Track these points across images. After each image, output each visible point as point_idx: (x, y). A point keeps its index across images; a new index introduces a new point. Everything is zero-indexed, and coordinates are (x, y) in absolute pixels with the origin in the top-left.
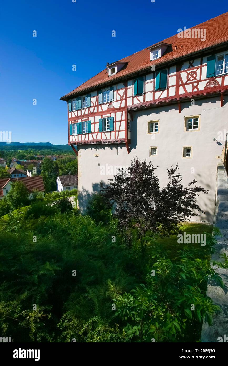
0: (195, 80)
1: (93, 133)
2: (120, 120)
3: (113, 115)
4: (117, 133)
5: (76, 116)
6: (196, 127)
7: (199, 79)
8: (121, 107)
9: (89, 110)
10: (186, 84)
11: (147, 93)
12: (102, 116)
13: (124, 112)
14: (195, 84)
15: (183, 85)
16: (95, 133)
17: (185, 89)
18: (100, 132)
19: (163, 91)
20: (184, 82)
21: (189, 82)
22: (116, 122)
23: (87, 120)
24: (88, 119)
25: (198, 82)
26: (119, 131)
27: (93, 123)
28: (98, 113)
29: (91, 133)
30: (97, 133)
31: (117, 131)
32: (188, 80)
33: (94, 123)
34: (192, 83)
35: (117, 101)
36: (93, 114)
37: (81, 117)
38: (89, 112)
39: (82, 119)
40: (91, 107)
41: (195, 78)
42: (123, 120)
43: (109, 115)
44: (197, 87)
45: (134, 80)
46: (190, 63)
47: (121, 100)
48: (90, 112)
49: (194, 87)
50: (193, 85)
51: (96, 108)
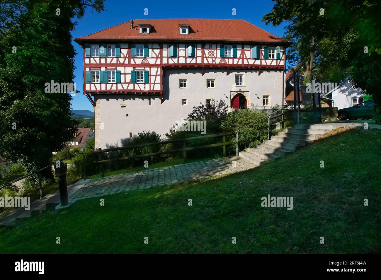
0: (213, 57)
1: (123, 83)
2: (155, 74)
3: (147, 69)
4: (152, 85)
5: (98, 62)
6: (213, 86)
7: (216, 57)
8: (157, 63)
9: (118, 60)
10: (208, 57)
11: (180, 57)
12: (134, 68)
13: (159, 68)
14: (214, 59)
15: (207, 58)
16: (125, 83)
17: (207, 60)
18: (132, 83)
19: (193, 58)
20: (207, 56)
21: (210, 57)
22: (151, 75)
23: (114, 69)
24: (116, 69)
25: (215, 58)
26: (154, 84)
27: (123, 74)
28: (129, 65)
29: (120, 83)
30: (129, 83)
31: (152, 84)
32: (209, 55)
33: (125, 74)
34: (212, 58)
35: (152, 58)
36: (123, 65)
37: (106, 65)
38: (117, 62)
39: (107, 68)
40: (120, 57)
41: (213, 55)
42: (159, 75)
43: (143, 68)
44: (214, 61)
45: (169, 45)
46: (210, 45)
47: (157, 58)
48: (119, 62)
49: (213, 61)
50: (212, 59)
51: (127, 60)
